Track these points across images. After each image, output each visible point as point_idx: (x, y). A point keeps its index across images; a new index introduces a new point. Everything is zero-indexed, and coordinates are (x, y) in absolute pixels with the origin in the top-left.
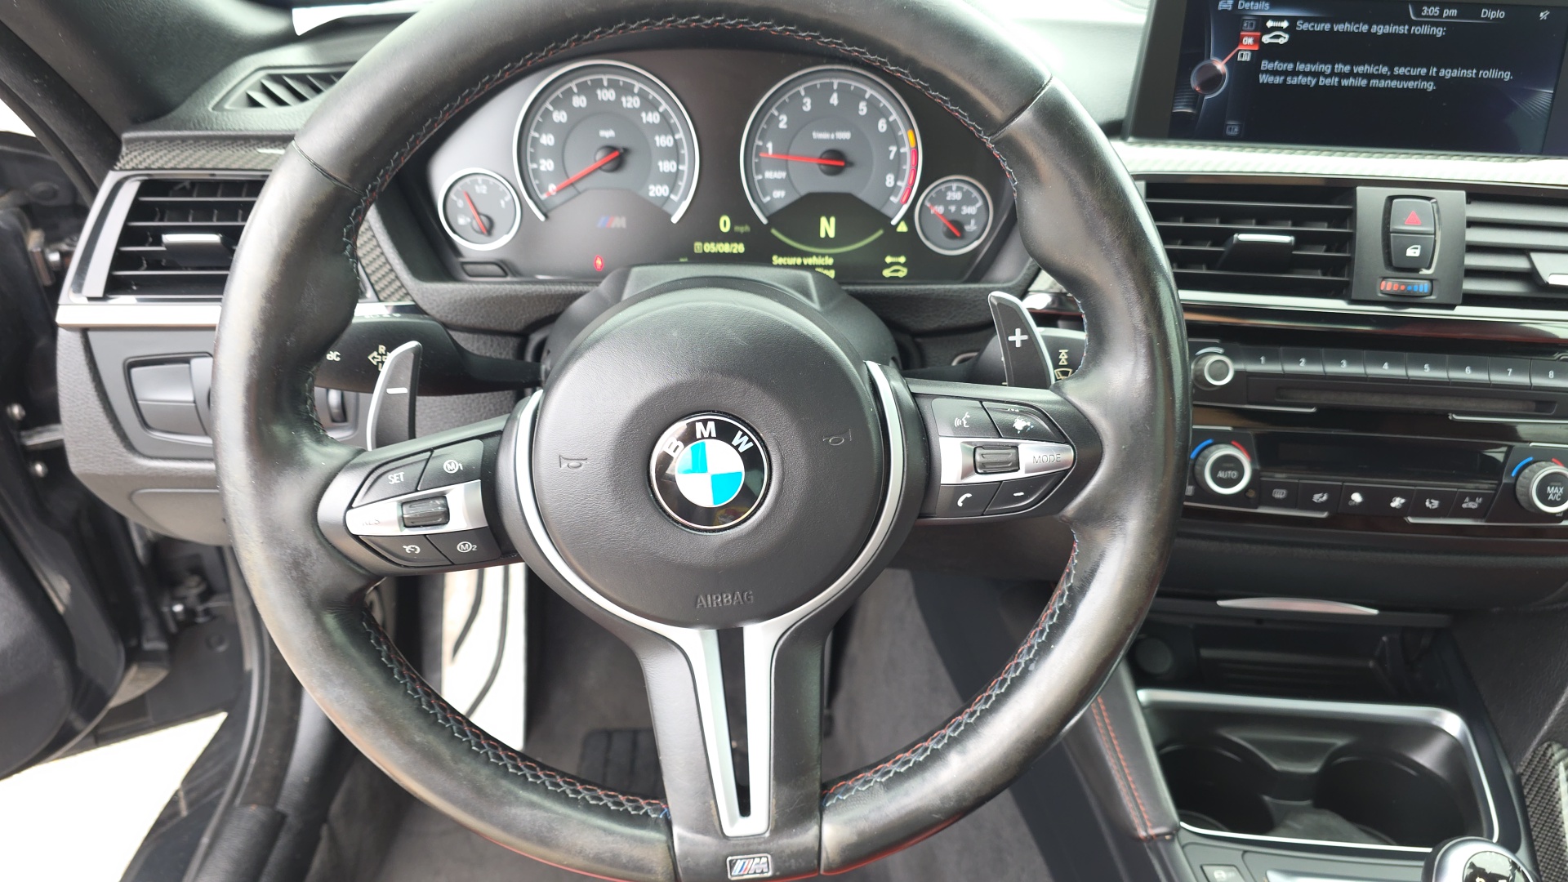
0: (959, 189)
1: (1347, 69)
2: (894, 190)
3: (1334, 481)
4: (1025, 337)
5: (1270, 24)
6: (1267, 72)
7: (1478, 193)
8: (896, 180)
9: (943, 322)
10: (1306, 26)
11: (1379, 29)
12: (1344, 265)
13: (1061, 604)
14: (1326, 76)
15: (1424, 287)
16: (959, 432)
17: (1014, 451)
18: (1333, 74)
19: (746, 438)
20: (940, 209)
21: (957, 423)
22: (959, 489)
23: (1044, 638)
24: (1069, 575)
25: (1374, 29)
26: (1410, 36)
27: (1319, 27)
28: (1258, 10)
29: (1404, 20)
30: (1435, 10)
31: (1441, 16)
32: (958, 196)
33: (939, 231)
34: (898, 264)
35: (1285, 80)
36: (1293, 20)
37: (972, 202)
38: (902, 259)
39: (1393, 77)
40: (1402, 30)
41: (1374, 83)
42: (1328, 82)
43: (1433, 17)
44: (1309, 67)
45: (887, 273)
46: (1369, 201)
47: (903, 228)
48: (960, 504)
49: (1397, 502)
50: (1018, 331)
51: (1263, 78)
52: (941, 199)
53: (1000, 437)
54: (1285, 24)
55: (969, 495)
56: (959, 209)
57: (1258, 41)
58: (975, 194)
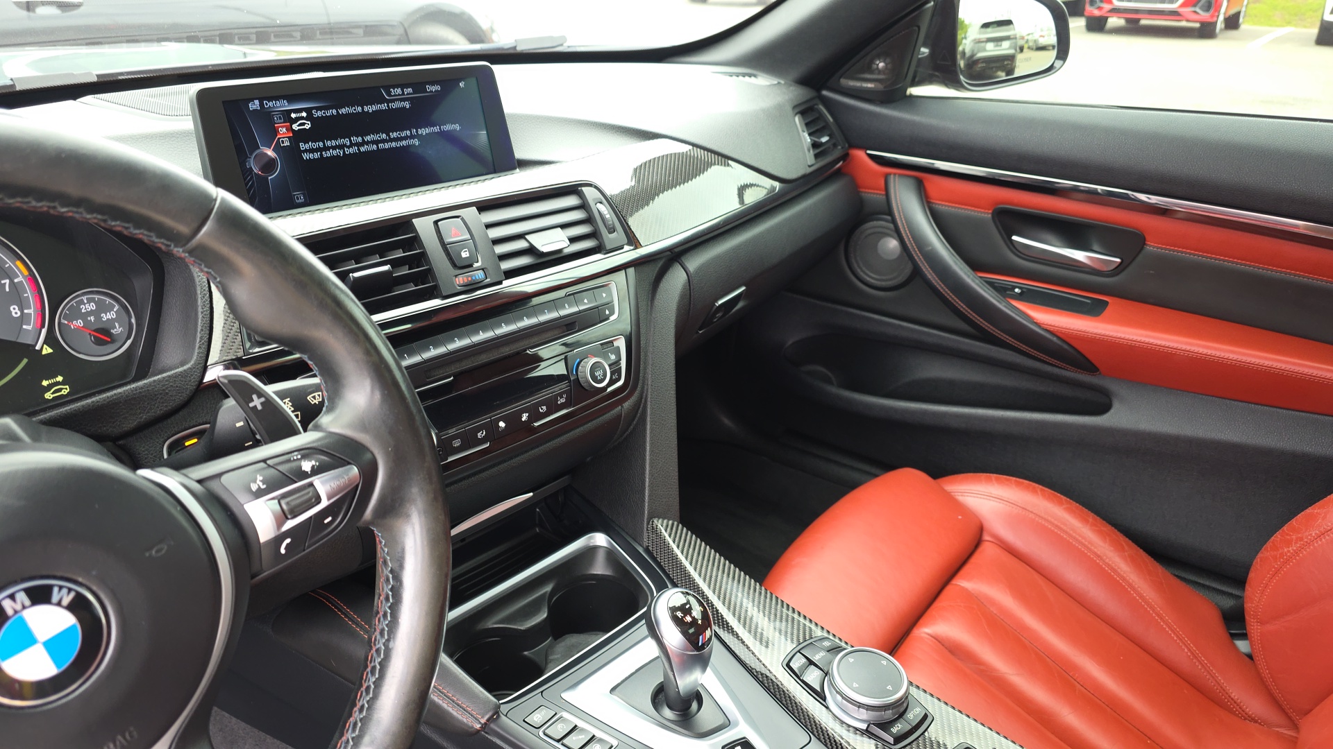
0: (89, 301)
1: (360, 139)
2: (24, 318)
3: (484, 420)
4: (263, 400)
5: (293, 115)
6: (306, 151)
7: (484, 206)
8: (21, 310)
9: (141, 418)
10: (319, 114)
11: (369, 109)
12: (428, 274)
13: (390, 586)
14: (348, 147)
15: (479, 275)
16: (259, 494)
17: (311, 489)
18: (352, 145)
19: (65, 591)
20: (80, 323)
21: (254, 487)
22: (278, 540)
23: (389, 619)
24: (385, 562)
25: (366, 109)
26: (390, 111)
27: (329, 113)
28: (280, 107)
29: (383, 101)
30: (399, 91)
31: (403, 94)
32: (92, 307)
33: (88, 341)
34: (58, 383)
35: (321, 155)
36: (308, 110)
37: (110, 308)
38: (60, 379)
39: (392, 140)
40: (384, 106)
41: (381, 145)
42: (351, 150)
43: (399, 95)
44: (334, 143)
45: (48, 396)
46: (423, 226)
47: (47, 350)
48: (283, 551)
49: (525, 417)
50: (254, 397)
51: (305, 156)
52: (75, 313)
53: (296, 482)
54: (304, 114)
55: (288, 541)
56: (98, 318)
57: (290, 129)
58: (108, 300)
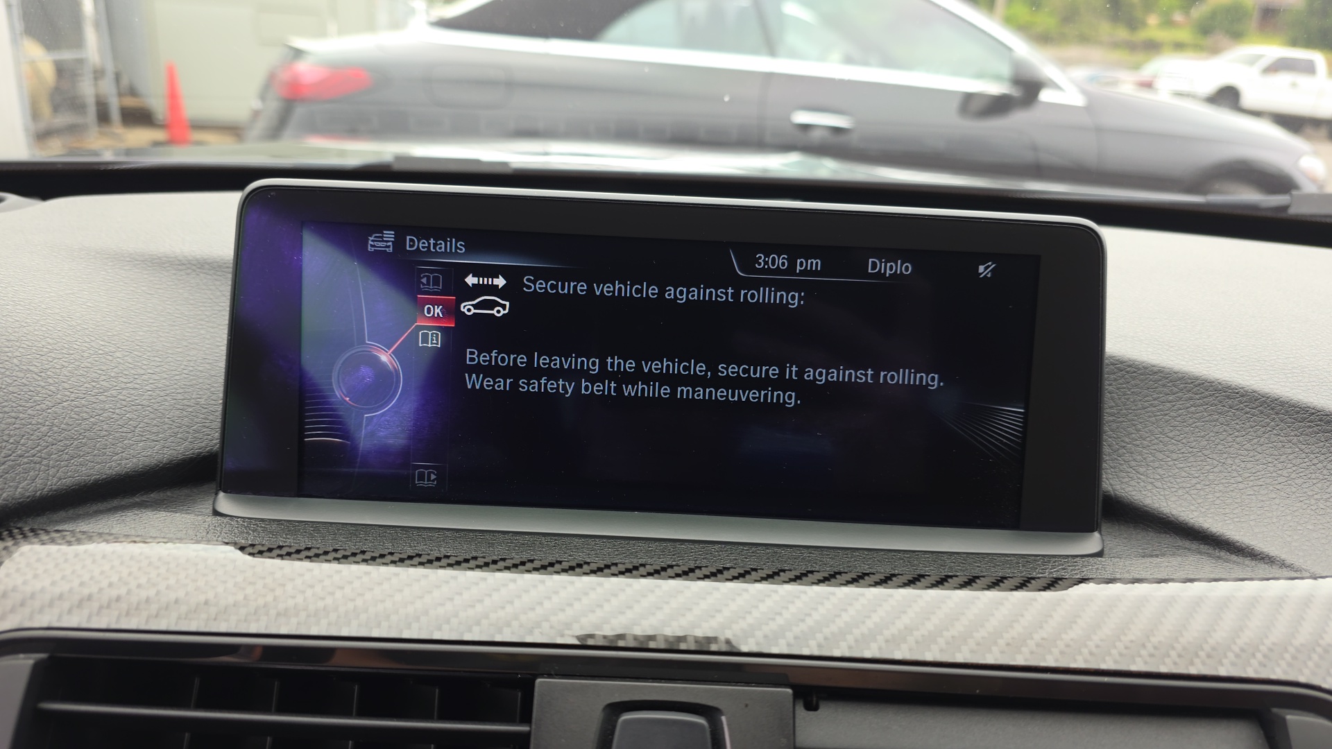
1: (630, 365)
5: (471, 280)
6: (478, 369)
10: (540, 286)
11: (679, 294)
14: (593, 379)
18: (603, 375)
25: (670, 293)
26: (737, 306)
27: (566, 289)
28: (445, 254)
29: (724, 278)
30: (781, 261)
31: (791, 269)
35: (515, 385)
36: (514, 275)
39: (718, 382)
40: (724, 295)
41: (684, 391)
42: (597, 388)
43: (778, 271)
44: (556, 362)
51: (473, 382)
54: (500, 282)
57: (452, 311)
